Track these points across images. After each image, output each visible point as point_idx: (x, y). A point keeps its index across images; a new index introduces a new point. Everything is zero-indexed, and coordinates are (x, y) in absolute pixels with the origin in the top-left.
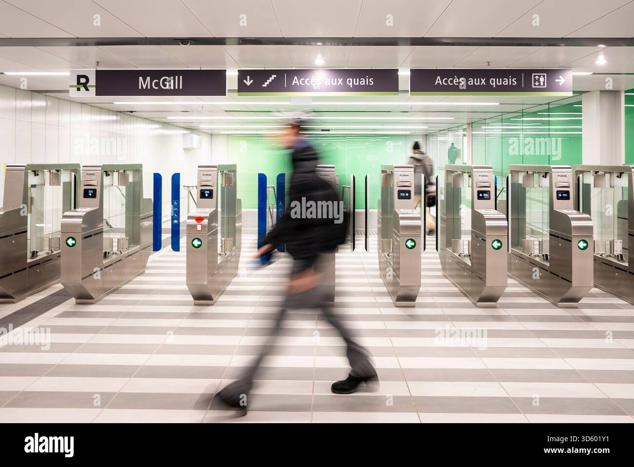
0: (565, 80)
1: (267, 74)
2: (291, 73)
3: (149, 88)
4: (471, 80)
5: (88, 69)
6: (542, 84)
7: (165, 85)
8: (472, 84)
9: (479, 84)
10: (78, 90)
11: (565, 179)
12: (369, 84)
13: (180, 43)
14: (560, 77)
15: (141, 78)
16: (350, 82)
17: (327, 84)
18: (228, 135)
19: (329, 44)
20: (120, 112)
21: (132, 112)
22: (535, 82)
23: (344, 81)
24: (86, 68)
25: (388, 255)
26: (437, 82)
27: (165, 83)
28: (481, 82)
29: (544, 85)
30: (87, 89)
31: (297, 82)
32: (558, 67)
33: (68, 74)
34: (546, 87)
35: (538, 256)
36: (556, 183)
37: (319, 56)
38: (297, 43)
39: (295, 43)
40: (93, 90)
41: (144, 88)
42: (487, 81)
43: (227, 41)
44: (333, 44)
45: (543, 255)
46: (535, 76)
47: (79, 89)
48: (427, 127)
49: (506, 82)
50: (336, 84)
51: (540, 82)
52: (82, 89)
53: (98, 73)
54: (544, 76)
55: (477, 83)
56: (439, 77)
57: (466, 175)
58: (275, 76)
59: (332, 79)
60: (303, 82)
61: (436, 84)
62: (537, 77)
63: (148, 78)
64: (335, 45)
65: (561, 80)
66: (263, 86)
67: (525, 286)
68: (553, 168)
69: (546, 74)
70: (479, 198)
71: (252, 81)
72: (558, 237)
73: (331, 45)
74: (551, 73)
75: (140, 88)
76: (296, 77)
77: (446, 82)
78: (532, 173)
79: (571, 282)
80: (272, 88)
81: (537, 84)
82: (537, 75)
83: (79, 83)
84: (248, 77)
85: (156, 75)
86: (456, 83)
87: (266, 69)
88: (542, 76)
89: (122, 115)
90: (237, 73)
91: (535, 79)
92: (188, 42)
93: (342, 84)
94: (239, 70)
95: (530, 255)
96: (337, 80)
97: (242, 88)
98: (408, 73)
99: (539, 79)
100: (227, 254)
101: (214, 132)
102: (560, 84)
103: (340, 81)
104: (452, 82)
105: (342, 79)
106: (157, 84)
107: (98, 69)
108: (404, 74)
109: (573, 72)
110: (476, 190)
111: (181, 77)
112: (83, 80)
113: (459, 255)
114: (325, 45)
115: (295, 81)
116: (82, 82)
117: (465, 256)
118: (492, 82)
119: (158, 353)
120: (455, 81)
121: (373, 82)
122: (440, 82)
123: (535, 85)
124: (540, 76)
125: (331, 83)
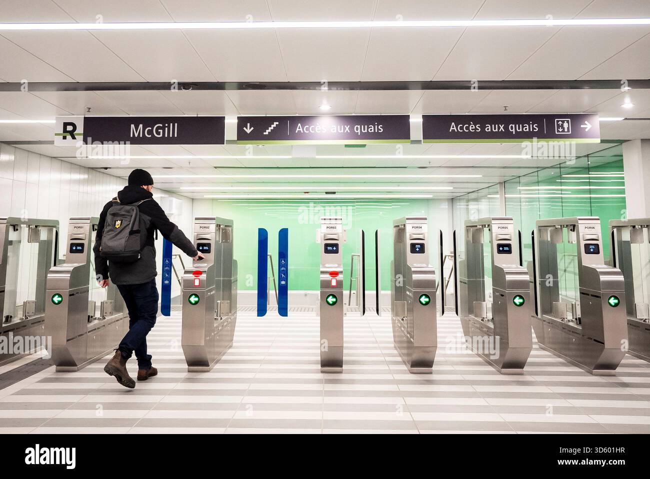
0: (591, 126)
1: (268, 120)
2: (295, 120)
3: (141, 136)
4: (488, 126)
5: (75, 116)
6: (566, 130)
7: (158, 133)
8: (490, 130)
9: (497, 130)
10: (63, 139)
11: (593, 231)
12: (378, 131)
13: (182, 87)
14: (586, 122)
15: (133, 126)
16: (358, 129)
17: (333, 132)
18: (213, 199)
19: (335, 88)
20: (92, 168)
21: (106, 168)
22: (558, 127)
23: (352, 129)
24: (73, 115)
25: (403, 320)
26: (451, 129)
27: (159, 131)
28: (499, 128)
29: (568, 131)
30: (74, 138)
31: (301, 129)
32: (583, 112)
33: (54, 122)
34: (570, 133)
35: (572, 321)
36: (583, 235)
37: (325, 101)
38: (302, 88)
39: (298, 88)
40: (80, 138)
41: (136, 136)
42: (506, 128)
43: (226, 86)
44: (339, 89)
45: (576, 319)
46: (558, 121)
47: (65, 138)
48: (452, 188)
49: (527, 128)
50: (342, 131)
51: (564, 129)
52: (69, 137)
53: (86, 120)
54: (568, 122)
55: (495, 129)
56: (453, 123)
57: (486, 230)
58: (277, 123)
59: (339, 126)
60: (307, 129)
61: (450, 131)
62: (560, 123)
63: (141, 126)
64: (341, 90)
65: (587, 126)
66: (265, 133)
67: (560, 357)
68: (579, 219)
69: (569, 120)
70: (499, 252)
71: (252, 128)
72: (588, 295)
73: (337, 90)
74: (576, 119)
75: (132, 136)
76: (299, 125)
77: (462, 128)
78: (559, 227)
79: (603, 344)
80: (273, 136)
81: (561, 130)
82: (561, 121)
83: (65, 131)
84: (249, 124)
85: (148, 122)
86: (472, 129)
87: (267, 116)
88: (566, 122)
89: (94, 172)
90: (236, 121)
91: (558, 125)
92: (190, 87)
93: (349, 132)
94: (238, 117)
95: (562, 320)
96: (344, 127)
97: (242, 136)
98: (420, 120)
99: (562, 125)
100: (223, 319)
101: (195, 196)
102: (587, 130)
103: (347, 129)
104: (468, 128)
105: (349, 126)
106: (150, 132)
107: (86, 116)
108: (416, 122)
109: (600, 117)
110: (495, 243)
111: (176, 124)
112: (70, 128)
113: (482, 320)
114: (331, 90)
115: (299, 128)
116: (68, 130)
117: (488, 320)
118: (512, 128)
119: (156, 409)
120: (471, 128)
121: (382, 129)
122: (455, 128)
123: (558, 131)
124: (563, 122)
125: (337, 131)
